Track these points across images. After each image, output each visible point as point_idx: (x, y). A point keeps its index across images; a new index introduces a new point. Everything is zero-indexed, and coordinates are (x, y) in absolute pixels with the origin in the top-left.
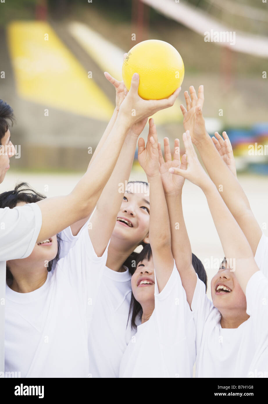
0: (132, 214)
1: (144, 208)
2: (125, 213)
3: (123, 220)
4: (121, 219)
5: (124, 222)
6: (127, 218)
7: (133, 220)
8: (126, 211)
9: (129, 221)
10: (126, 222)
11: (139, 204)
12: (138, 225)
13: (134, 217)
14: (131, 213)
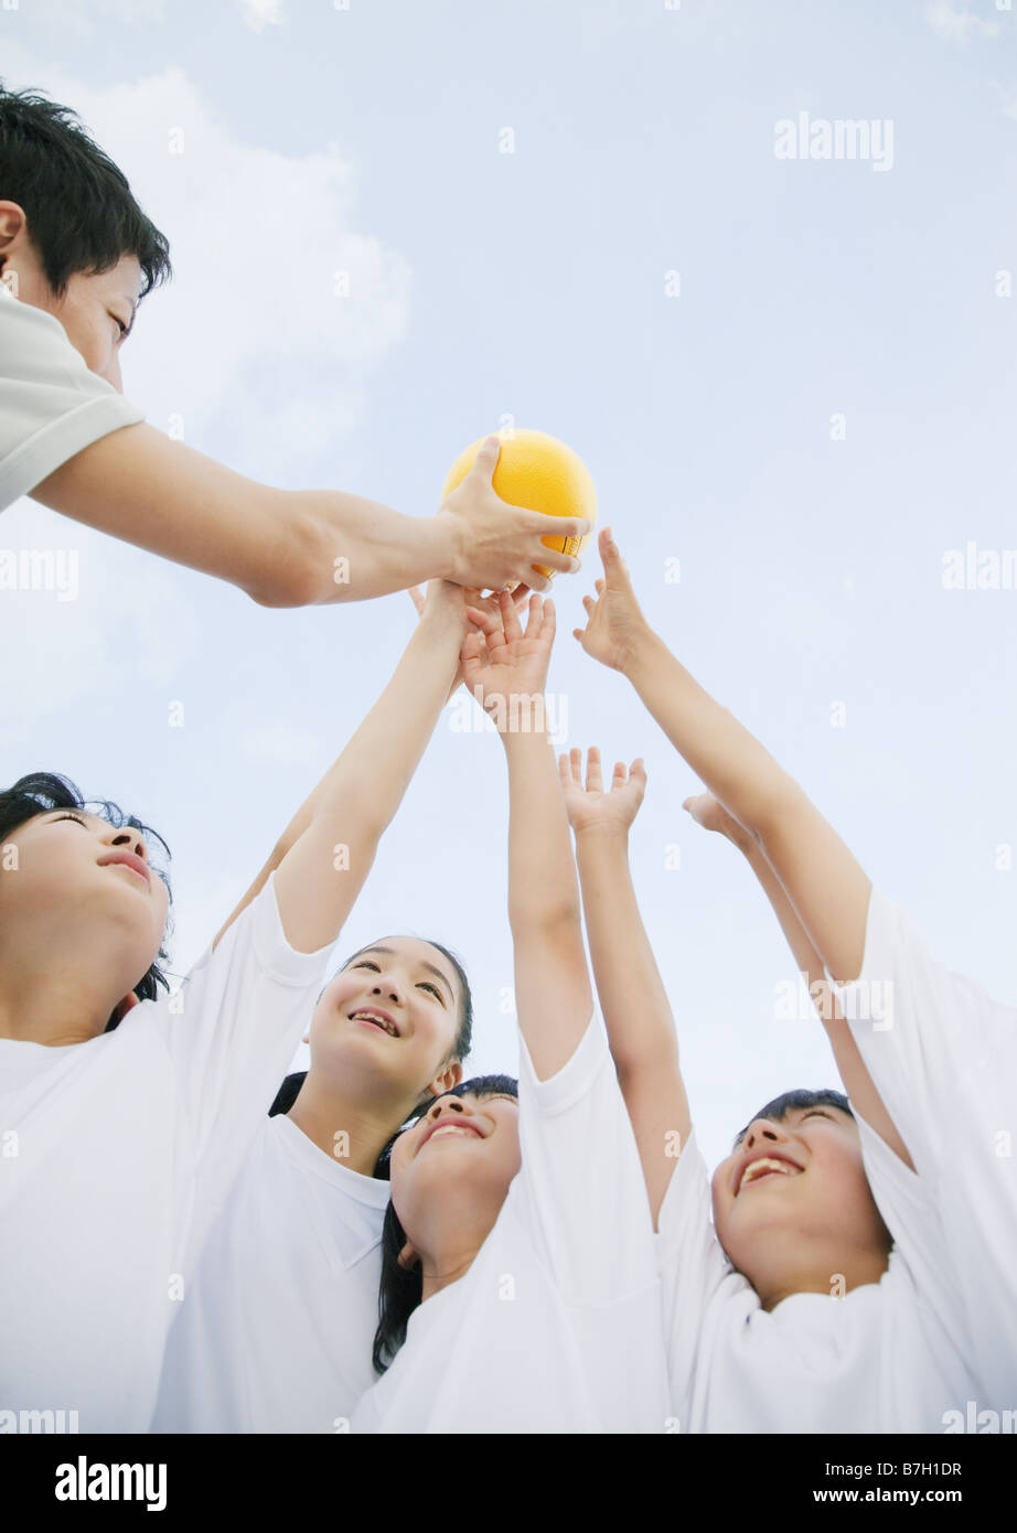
0: (394, 998)
1: (428, 987)
2: (375, 996)
3: (369, 1016)
4: (363, 1015)
5: (372, 1021)
6: (380, 1008)
7: (399, 1016)
8: (377, 991)
9: (387, 1019)
10: (380, 1020)
11: (413, 977)
12: (412, 1029)
13: (400, 1006)
14: (394, 993)
